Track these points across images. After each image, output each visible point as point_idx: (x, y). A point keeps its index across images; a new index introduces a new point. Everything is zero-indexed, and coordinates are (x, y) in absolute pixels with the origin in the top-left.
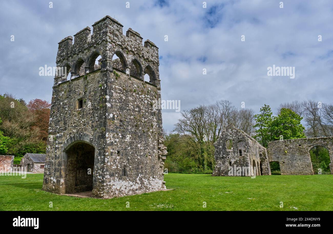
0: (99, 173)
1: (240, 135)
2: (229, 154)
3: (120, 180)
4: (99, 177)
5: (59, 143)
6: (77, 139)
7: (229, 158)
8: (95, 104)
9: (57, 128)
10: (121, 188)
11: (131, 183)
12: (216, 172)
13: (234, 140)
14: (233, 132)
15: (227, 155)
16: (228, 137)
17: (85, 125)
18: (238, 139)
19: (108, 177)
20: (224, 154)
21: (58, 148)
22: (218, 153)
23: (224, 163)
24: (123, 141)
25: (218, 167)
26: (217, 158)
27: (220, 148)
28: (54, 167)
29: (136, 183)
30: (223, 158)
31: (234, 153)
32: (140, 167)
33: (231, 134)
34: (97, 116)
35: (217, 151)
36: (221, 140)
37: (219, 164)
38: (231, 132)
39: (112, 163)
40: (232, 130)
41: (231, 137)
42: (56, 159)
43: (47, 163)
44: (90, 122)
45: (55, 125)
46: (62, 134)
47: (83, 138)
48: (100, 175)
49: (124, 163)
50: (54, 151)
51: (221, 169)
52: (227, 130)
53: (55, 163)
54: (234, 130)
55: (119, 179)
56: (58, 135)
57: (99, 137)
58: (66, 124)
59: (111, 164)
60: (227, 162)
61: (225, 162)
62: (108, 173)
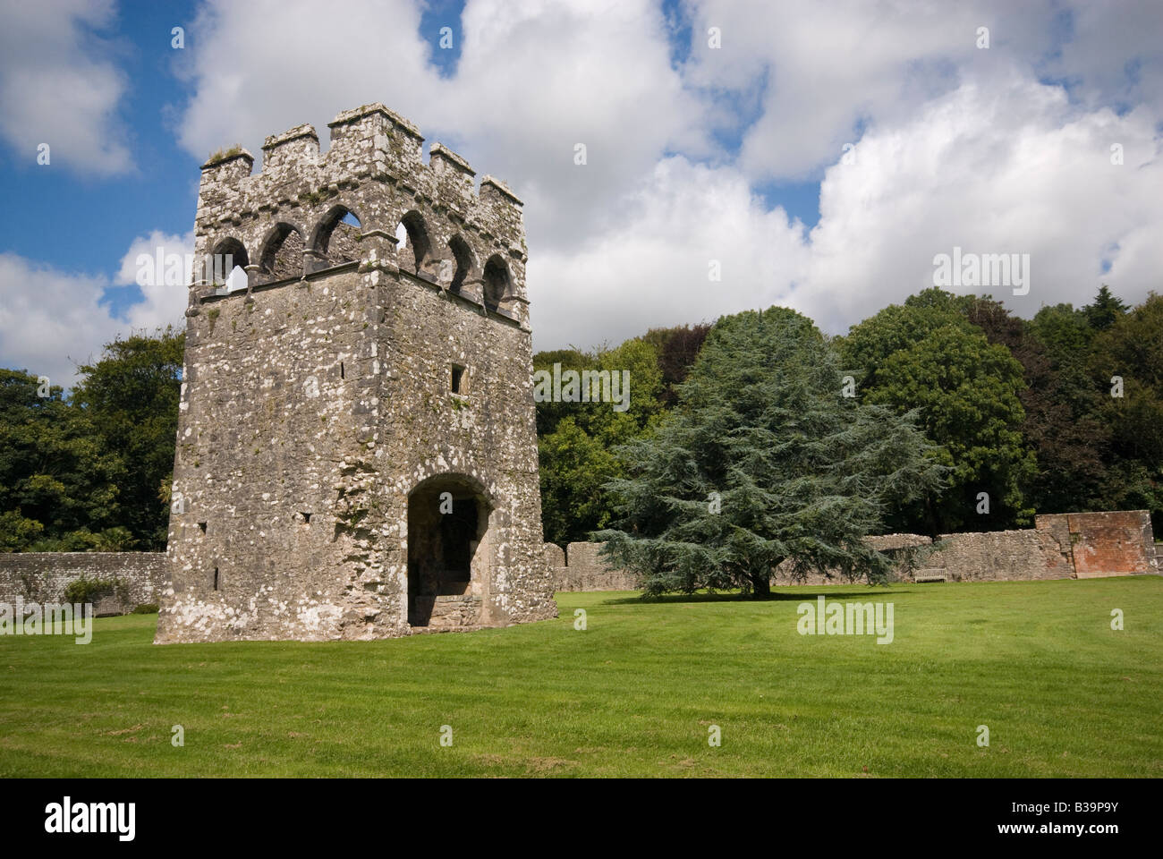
3: (200, 602)
10: (196, 622)
11: (230, 611)
19: (170, 592)
24: (216, 492)
29: (246, 610)
32: (266, 562)
39: (182, 558)
49: (215, 553)
55: (199, 598)
59: (179, 558)
62: (170, 583)
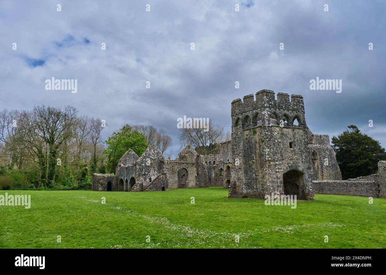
0: (310, 187)
1: (160, 156)
2: (150, 172)
4: (310, 190)
5: (279, 169)
6: (294, 168)
7: (150, 175)
8: (302, 148)
9: (276, 158)
12: (138, 187)
13: (155, 160)
14: (155, 153)
15: (148, 172)
16: (151, 156)
17: (297, 160)
18: (159, 159)
20: (146, 171)
21: (279, 172)
22: (141, 170)
23: (145, 180)
25: (140, 183)
26: (139, 175)
27: (143, 166)
28: (276, 185)
30: (144, 175)
31: (154, 171)
33: (153, 154)
34: (304, 156)
35: (140, 168)
36: (144, 158)
37: (141, 180)
38: (153, 152)
40: (154, 151)
41: (153, 156)
42: (278, 179)
43: (270, 182)
44: (300, 159)
45: (273, 155)
46: (281, 163)
47: (298, 168)
48: (311, 189)
50: (275, 174)
51: (144, 185)
52: (150, 150)
53: (277, 182)
54: (155, 151)
56: (277, 163)
57: (307, 168)
58: (283, 156)
60: (148, 178)
61: (146, 178)
